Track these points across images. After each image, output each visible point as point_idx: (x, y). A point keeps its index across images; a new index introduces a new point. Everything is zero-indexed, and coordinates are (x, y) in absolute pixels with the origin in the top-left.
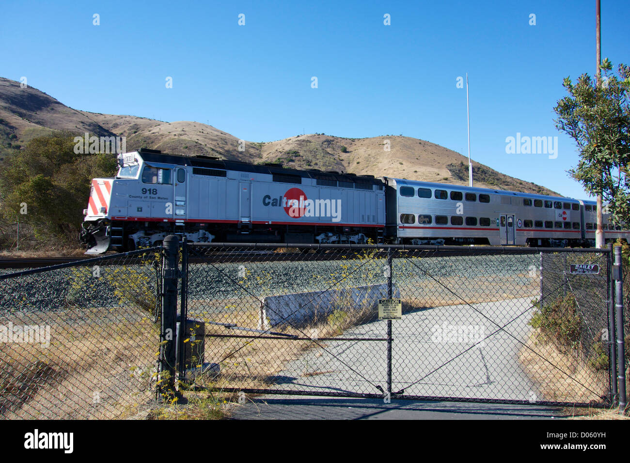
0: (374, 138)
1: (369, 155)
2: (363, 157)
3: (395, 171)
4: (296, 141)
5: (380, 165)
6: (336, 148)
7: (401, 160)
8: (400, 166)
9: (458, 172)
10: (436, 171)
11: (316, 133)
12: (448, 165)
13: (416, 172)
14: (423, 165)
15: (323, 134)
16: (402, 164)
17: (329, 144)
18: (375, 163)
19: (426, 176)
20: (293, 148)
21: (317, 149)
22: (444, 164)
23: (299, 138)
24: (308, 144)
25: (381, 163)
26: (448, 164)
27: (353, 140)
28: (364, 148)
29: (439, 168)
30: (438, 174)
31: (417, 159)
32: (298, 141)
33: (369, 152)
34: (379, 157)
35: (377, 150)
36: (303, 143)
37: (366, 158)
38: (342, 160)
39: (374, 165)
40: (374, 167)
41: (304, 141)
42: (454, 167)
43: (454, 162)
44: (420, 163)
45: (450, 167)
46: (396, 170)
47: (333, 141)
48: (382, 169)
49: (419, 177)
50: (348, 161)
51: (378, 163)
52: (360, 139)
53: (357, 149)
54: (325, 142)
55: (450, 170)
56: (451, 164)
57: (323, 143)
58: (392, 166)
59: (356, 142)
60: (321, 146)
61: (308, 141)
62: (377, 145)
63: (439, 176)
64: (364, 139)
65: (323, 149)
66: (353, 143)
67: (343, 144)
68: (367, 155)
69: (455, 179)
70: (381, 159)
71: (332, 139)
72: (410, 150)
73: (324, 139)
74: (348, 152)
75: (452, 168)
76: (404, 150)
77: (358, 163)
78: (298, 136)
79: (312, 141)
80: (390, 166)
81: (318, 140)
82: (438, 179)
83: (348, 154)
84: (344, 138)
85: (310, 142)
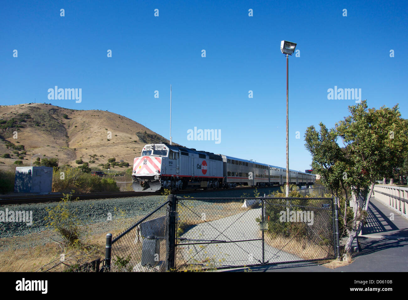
0: (88, 111)
1: (84, 122)
2: (80, 123)
3: (102, 134)
4: (29, 107)
5: (92, 129)
6: (60, 115)
7: (106, 127)
8: (106, 131)
9: (143, 137)
10: (130, 136)
11: (45, 103)
12: (137, 133)
13: (116, 135)
14: (122, 131)
15: (50, 104)
16: (107, 130)
17: (54, 112)
18: (88, 128)
19: (123, 139)
20: (26, 112)
21: (45, 115)
22: (134, 132)
23: (31, 105)
24: (38, 110)
25: (92, 128)
26: (137, 132)
27: (73, 111)
28: (81, 117)
29: (131, 134)
30: (131, 138)
31: (117, 127)
32: (30, 107)
33: (84, 120)
34: (91, 124)
35: (90, 119)
36: (34, 109)
37: (81, 123)
38: (64, 124)
39: (87, 129)
40: (88, 130)
41: (35, 107)
42: (141, 134)
43: (141, 131)
44: (119, 130)
45: (138, 134)
46: (103, 133)
47: (58, 110)
48: (93, 132)
49: (118, 139)
50: (68, 125)
51: (91, 127)
52: (78, 110)
53: (76, 117)
54: (52, 110)
55: (138, 136)
56: (139, 132)
57: (50, 111)
58: (100, 130)
59: (75, 112)
60: (48, 113)
61: (38, 108)
62: (90, 115)
63: (131, 139)
64: (81, 111)
65: (50, 115)
66: (73, 112)
67: (65, 112)
68: (83, 122)
69: (141, 142)
70: (92, 126)
71: (57, 108)
72: (113, 121)
73: (51, 108)
74: (69, 119)
75: (139, 135)
76: (109, 121)
77: (76, 127)
78: (30, 104)
79: (42, 108)
80: (99, 131)
81: (46, 108)
82: (130, 141)
83: (69, 120)
84: (66, 109)
85: (40, 109)
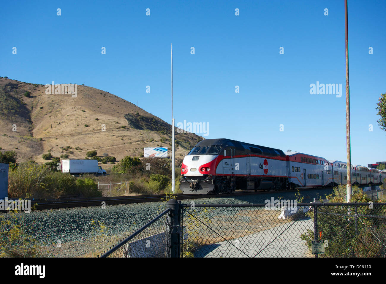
1: (53, 101)
2: (47, 103)
3: (77, 118)
5: (63, 111)
6: (20, 92)
7: (83, 108)
8: (82, 113)
9: (134, 121)
10: (116, 119)
12: (126, 115)
13: (97, 119)
14: (104, 113)
15: (7, 78)
16: (85, 111)
17: (12, 88)
18: (58, 109)
19: (107, 124)
22: (122, 114)
25: (64, 109)
26: (126, 114)
27: (37, 86)
29: (118, 117)
30: (117, 123)
31: (98, 107)
33: (53, 99)
34: (62, 104)
37: (49, 103)
38: (26, 104)
39: (57, 111)
40: (58, 112)
42: (131, 117)
43: (131, 112)
44: (101, 112)
45: (128, 117)
46: (78, 116)
47: (17, 85)
48: (65, 115)
49: (100, 124)
50: (31, 106)
51: (62, 109)
53: (41, 95)
54: (8, 85)
55: (128, 119)
56: (129, 114)
57: (6, 87)
58: (75, 112)
59: (40, 88)
60: (4, 89)
63: (118, 124)
65: (6, 93)
66: (37, 88)
67: (27, 89)
68: (50, 101)
69: (132, 128)
70: (64, 106)
71: (16, 83)
72: (92, 99)
73: (7, 83)
74: (32, 97)
76: (86, 99)
77: (42, 108)
80: (73, 113)
81: (1, 83)
82: (117, 127)
83: (32, 99)
84: (28, 84)
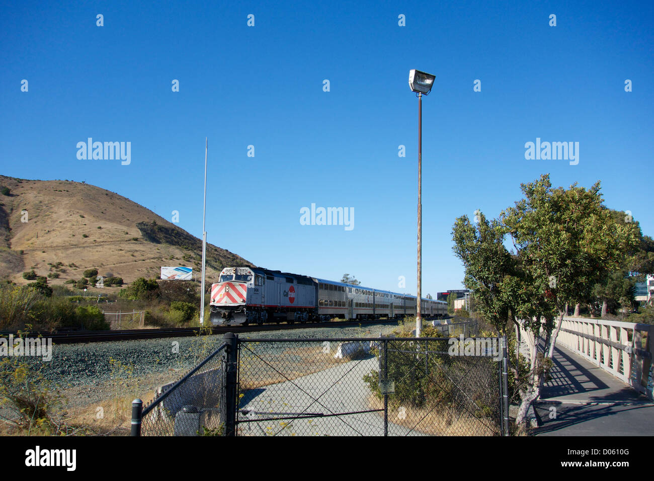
0: (48, 181)
1: (41, 202)
2: (32, 203)
3: (73, 225)
5: (54, 216)
7: (82, 212)
8: (80, 219)
9: (149, 232)
10: (125, 229)
12: (139, 224)
13: (100, 228)
14: (110, 220)
16: (83, 217)
18: (48, 213)
19: (113, 234)
22: (133, 222)
25: (55, 213)
26: (139, 222)
27: (20, 181)
28: (35, 192)
29: (128, 226)
30: (127, 233)
31: (102, 213)
33: (41, 199)
34: (53, 206)
35: (52, 197)
37: (36, 205)
38: (3, 205)
39: (46, 215)
40: (47, 217)
42: (146, 227)
43: (146, 220)
44: (105, 219)
45: (141, 226)
46: (75, 223)
48: (57, 221)
49: (104, 234)
50: (11, 207)
51: (52, 212)
52: (29, 181)
53: (25, 193)
55: (141, 229)
56: (142, 223)
58: (70, 218)
59: (24, 184)
62: (52, 190)
63: (127, 235)
64: (35, 182)
66: (19, 184)
67: (5, 184)
68: (37, 202)
69: (146, 240)
70: (56, 209)
72: (95, 202)
74: (12, 195)
75: (143, 227)
76: (86, 201)
80: (68, 219)
82: (126, 239)
83: (12, 198)
84: (7, 177)
